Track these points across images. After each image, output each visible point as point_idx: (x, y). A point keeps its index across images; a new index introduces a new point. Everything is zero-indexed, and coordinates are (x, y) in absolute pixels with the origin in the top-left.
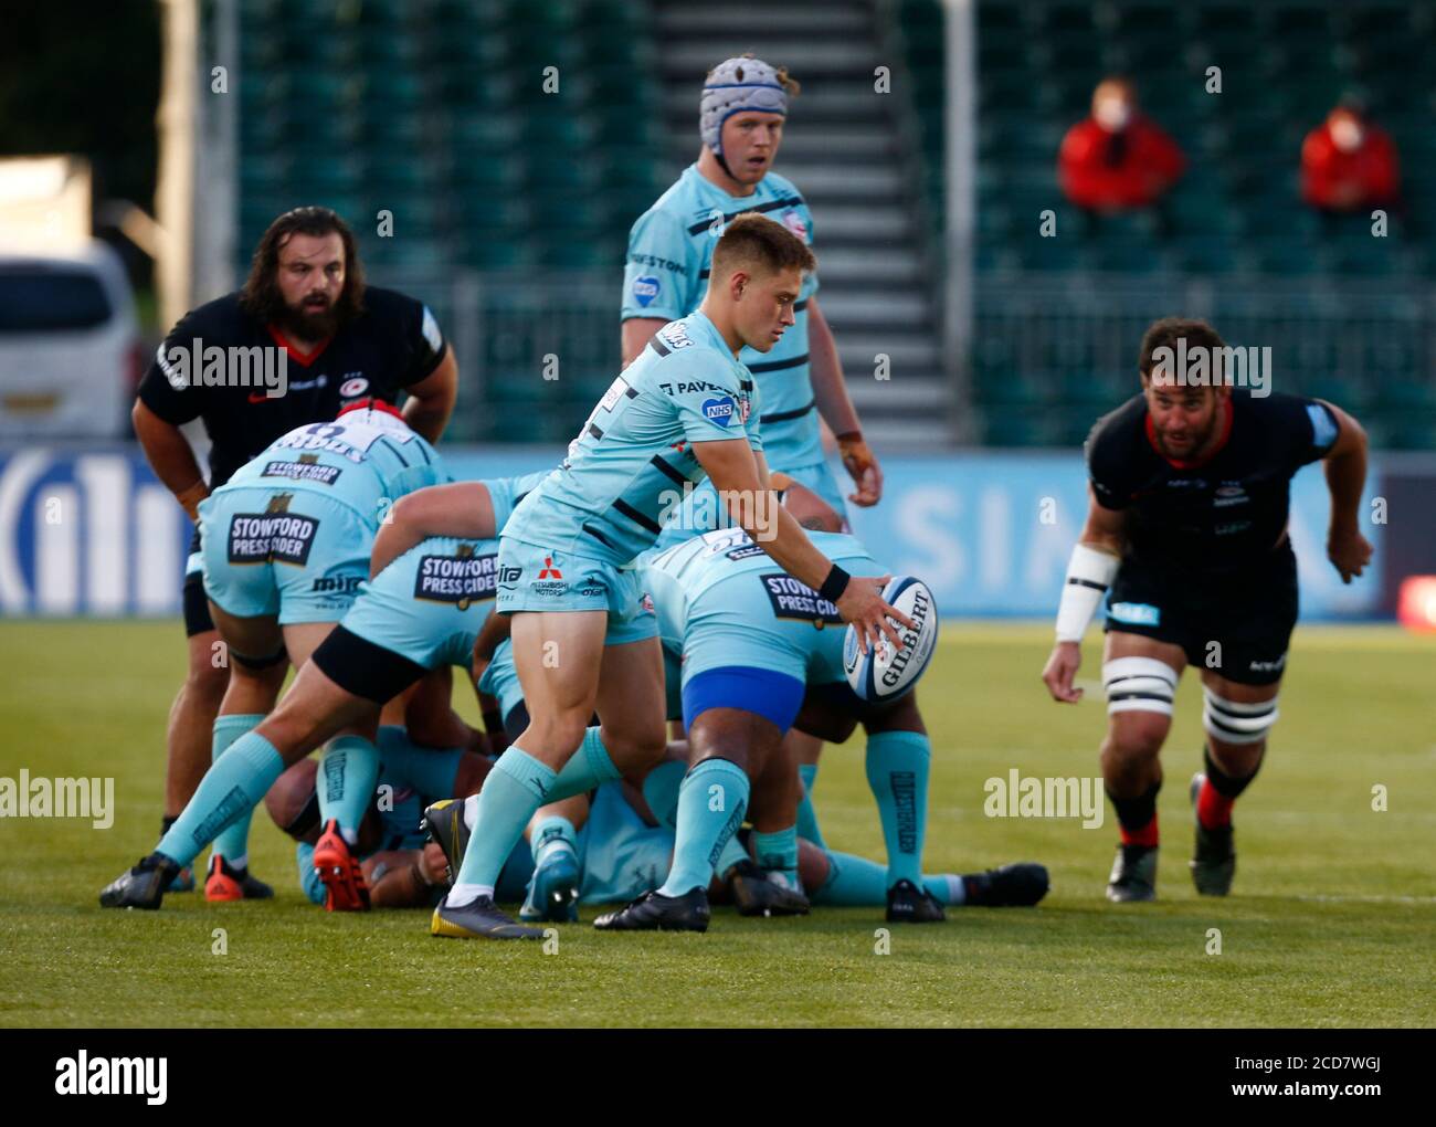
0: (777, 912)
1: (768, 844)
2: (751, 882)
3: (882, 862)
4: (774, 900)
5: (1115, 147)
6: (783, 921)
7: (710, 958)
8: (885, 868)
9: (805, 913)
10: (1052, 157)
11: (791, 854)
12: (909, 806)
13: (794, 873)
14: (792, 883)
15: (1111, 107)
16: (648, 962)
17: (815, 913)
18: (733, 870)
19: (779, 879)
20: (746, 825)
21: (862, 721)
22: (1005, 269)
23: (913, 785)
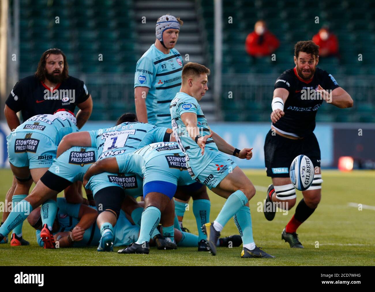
0: (168, 248)
1: (166, 230)
2: (161, 240)
3: (197, 235)
4: (167, 245)
5: (260, 39)
6: (170, 251)
7: (150, 261)
8: (198, 236)
9: (176, 249)
10: (244, 42)
11: (172, 233)
12: (205, 220)
13: (173, 238)
14: (172, 241)
15: (259, 28)
16: (133, 262)
17: (178, 249)
18: (156, 237)
19: (169, 240)
20: (160, 224)
21: (192, 196)
22: (231, 72)
23: (206, 214)
